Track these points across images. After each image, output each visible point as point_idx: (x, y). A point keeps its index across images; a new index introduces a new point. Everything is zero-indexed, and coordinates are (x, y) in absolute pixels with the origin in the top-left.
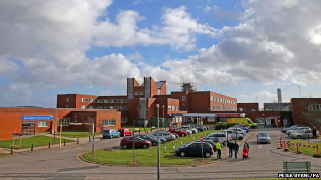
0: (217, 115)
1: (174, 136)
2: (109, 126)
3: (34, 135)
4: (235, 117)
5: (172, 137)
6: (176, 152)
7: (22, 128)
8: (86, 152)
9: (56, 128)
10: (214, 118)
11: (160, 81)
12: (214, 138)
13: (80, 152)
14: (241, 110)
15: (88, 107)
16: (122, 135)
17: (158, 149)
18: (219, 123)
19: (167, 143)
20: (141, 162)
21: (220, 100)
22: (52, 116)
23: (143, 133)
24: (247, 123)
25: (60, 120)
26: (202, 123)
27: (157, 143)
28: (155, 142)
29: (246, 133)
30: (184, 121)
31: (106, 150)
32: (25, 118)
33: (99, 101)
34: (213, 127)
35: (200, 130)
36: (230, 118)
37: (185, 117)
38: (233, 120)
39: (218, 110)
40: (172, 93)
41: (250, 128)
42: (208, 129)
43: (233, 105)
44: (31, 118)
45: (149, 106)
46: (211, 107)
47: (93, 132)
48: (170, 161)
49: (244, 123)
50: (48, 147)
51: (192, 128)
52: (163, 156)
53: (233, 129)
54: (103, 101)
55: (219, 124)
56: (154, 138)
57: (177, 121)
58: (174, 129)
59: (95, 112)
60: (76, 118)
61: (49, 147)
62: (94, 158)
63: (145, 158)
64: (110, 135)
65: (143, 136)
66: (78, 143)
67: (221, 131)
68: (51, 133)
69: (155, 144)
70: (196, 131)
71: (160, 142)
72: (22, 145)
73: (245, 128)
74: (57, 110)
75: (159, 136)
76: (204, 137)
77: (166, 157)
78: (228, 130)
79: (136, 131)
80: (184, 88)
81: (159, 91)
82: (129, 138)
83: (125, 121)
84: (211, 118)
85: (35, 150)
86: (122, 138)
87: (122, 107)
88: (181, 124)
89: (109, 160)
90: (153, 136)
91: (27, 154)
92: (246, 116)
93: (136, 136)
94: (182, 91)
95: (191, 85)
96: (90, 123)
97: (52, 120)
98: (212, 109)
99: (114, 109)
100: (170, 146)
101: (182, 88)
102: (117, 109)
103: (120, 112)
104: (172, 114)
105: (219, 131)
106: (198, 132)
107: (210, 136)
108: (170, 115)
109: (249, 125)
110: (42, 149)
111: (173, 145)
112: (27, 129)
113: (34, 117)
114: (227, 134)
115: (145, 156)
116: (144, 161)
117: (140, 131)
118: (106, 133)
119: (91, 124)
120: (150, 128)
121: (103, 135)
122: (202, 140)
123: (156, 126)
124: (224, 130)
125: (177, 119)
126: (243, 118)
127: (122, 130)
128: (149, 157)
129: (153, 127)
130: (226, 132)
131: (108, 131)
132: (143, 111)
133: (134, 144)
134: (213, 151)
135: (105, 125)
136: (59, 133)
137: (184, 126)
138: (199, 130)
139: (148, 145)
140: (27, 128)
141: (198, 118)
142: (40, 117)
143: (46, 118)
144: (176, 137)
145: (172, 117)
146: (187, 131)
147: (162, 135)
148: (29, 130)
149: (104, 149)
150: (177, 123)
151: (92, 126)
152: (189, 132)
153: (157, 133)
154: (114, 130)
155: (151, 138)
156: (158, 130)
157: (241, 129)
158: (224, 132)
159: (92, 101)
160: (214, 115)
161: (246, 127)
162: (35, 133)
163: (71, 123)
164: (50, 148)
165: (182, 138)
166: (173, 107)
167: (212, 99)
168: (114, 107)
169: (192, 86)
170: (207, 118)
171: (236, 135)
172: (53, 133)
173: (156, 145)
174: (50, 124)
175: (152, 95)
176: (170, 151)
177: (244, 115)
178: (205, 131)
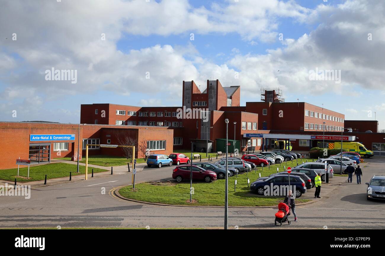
0: (313, 137)
1: (250, 166)
2: (156, 150)
3: (48, 163)
4: (340, 141)
5: (246, 167)
6: (252, 188)
7: (30, 152)
8: (124, 186)
9: (81, 152)
10: (309, 141)
11: (231, 87)
12: (307, 170)
13: (115, 186)
14: (351, 130)
15: (126, 123)
16: (174, 163)
17: (226, 184)
18: (316, 149)
19: (239, 175)
20: (202, 200)
21: (318, 116)
22: (73, 135)
23: (205, 160)
24: (357, 150)
25: (85, 141)
26: (291, 148)
27: (224, 174)
28: (221, 173)
29: (356, 164)
30: (265, 144)
31: (152, 183)
32: (33, 138)
33: (141, 115)
34: (306, 155)
35: (288, 158)
36: (333, 142)
37: (266, 139)
38: (337, 146)
39: (316, 130)
40: (247, 103)
41: (361, 158)
42: (298, 156)
43: (339, 124)
44: (42, 138)
45: (214, 122)
46: (305, 126)
47: (134, 158)
48: (243, 201)
49: (354, 150)
50: (68, 178)
51: (275, 155)
52: (234, 193)
53: (336, 159)
54: (148, 114)
55: (316, 151)
56: (221, 168)
57: (254, 145)
58: (249, 156)
59: (137, 130)
60: (109, 138)
61: (70, 179)
62: (135, 195)
63: (208, 195)
64: (158, 162)
65: (204, 165)
66: (112, 174)
67: (319, 160)
68: (73, 160)
69: (221, 175)
70: (282, 159)
71: (229, 174)
72: (29, 177)
73: (356, 158)
74: (81, 126)
75: (228, 165)
76: (293, 168)
77: (237, 194)
78: (329, 159)
79: (195, 158)
80: (266, 98)
81: (229, 100)
82: (185, 166)
83: (179, 143)
84: (305, 141)
85: (49, 183)
86: (175, 167)
87: (175, 123)
88: (260, 149)
89: (156, 197)
90: (220, 165)
91: (39, 189)
92: (356, 140)
93: (196, 165)
94: (263, 101)
95: (276, 93)
96: (128, 145)
97: (74, 140)
98: (306, 129)
99: (163, 126)
100: (244, 180)
101: (264, 98)
102: (167, 125)
103: (172, 131)
104: (247, 135)
105: (315, 160)
106: (285, 161)
107: (302, 167)
108: (245, 136)
109: (361, 153)
110: (61, 181)
111: (248, 179)
112: (38, 154)
113: (47, 136)
114: (328, 165)
115: (208, 193)
116: (206, 200)
117: (200, 157)
118: (151, 160)
119: (131, 147)
120: (216, 154)
121: (148, 163)
122: (289, 172)
123: (224, 151)
124: (323, 160)
125: (254, 141)
126: (352, 142)
127: (174, 156)
128: (213, 194)
129: (220, 153)
130: (326, 162)
131: (155, 157)
132: (206, 129)
133: (191, 176)
134: (305, 188)
135: (151, 148)
136: (84, 159)
137: (265, 152)
138: (285, 157)
139: (212, 178)
140: (37, 152)
141: (285, 141)
142: (56, 136)
143: (65, 138)
144: (253, 167)
145: (247, 139)
146: (269, 158)
147: (232, 164)
148: (40, 155)
149: (150, 182)
150: (254, 147)
151: (132, 149)
152: (271, 160)
153: (225, 161)
154: (163, 155)
155: (217, 167)
156: (227, 157)
157: (348, 158)
158: (322, 162)
159: (132, 114)
160: (308, 137)
161: (356, 156)
162: (49, 159)
163: (102, 146)
164: (72, 181)
165: (261, 169)
166: (249, 124)
167: (306, 114)
168: (163, 124)
169: (278, 95)
170: (298, 140)
171: (341, 167)
172: (75, 159)
173: (223, 178)
174: (70, 146)
175: (219, 107)
176: (243, 187)
177: (354, 138)
178: (295, 160)
